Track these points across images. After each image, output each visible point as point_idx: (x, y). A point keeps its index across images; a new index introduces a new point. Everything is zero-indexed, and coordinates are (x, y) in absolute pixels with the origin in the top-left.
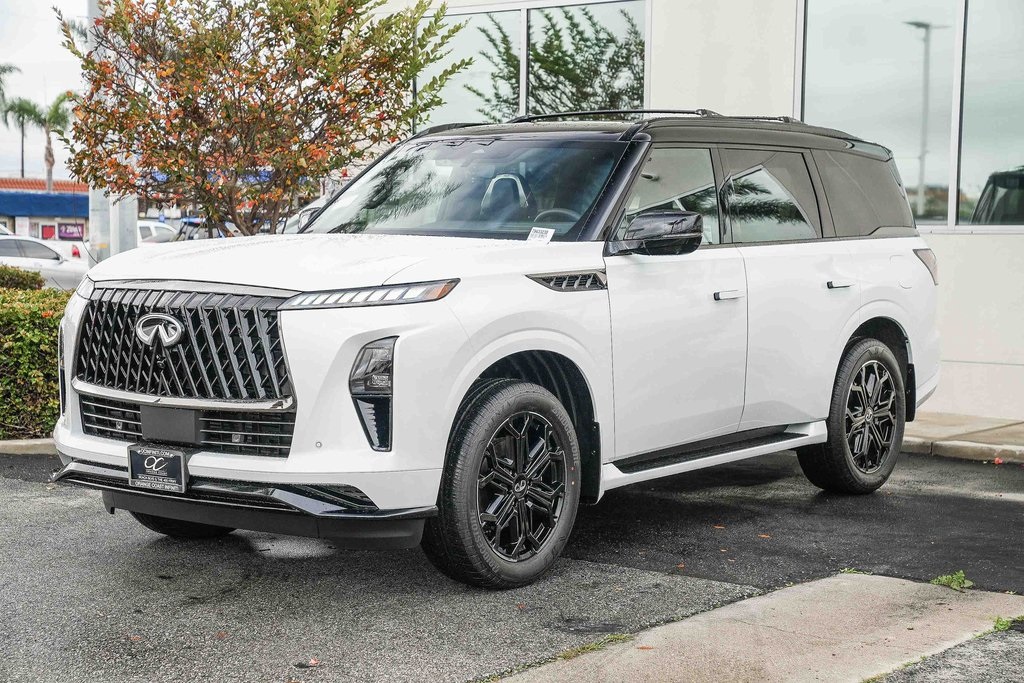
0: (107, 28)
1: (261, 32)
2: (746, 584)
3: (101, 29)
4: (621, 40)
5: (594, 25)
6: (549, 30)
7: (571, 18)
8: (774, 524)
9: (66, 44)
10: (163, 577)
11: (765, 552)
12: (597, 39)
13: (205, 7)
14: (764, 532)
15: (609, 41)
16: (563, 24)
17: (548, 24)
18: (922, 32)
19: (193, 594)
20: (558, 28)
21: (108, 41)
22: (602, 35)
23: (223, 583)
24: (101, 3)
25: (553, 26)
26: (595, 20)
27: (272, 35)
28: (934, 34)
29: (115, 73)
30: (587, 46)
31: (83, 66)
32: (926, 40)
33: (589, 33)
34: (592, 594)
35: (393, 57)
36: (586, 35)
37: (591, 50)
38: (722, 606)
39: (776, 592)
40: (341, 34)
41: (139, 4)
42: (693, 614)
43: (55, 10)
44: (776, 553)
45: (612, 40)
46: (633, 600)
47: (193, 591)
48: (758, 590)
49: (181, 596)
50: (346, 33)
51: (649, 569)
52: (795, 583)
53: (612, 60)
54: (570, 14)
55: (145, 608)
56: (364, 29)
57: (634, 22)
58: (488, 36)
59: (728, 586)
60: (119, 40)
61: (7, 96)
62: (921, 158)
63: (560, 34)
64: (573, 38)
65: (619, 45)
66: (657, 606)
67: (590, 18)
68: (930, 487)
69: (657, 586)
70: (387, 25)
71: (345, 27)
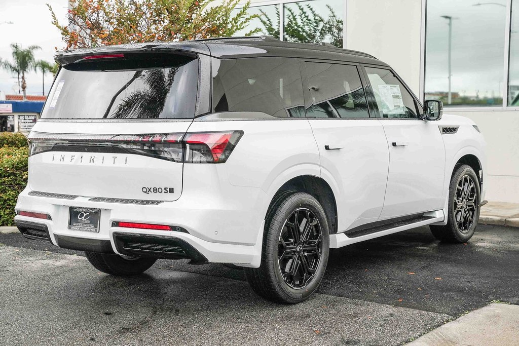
0: (75, 15)
1: (151, 17)
2: (442, 313)
3: (72, 15)
4: (326, 20)
5: (313, 12)
6: (290, 16)
7: (302, 9)
8: (440, 271)
9: (54, 22)
10: (107, 314)
11: (444, 290)
12: (315, 19)
13: (123, 4)
14: (437, 275)
15: (320, 21)
16: (297, 12)
17: (290, 13)
18: (448, 21)
19: (124, 326)
20: (294, 15)
21: (75, 21)
22: (317, 18)
23: (141, 317)
24: (71, 1)
25: (292, 14)
26: (314, 10)
27: (157, 18)
28: (453, 21)
29: (79, 38)
30: (310, 23)
31: (62, 33)
32: (450, 24)
33: (311, 17)
34: (356, 322)
35: (219, 27)
36: (309, 18)
37: (312, 25)
38: (434, 329)
39: (461, 318)
40: (191, 16)
41: (90, 2)
42: (420, 336)
43: (48, 5)
44: (449, 290)
45: (322, 20)
46: (381, 326)
47: (124, 323)
48: (451, 317)
49: (117, 327)
50: (194, 16)
51: (382, 302)
52: (469, 311)
53: (322, 29)
54: (302, 7)
55: (97, 337)
56: (203, 13)
57: (333, 11)
58: (261, 19)
59: (432, 314)
60: (80, 21)
61: (36, 59)
62: (449, 78)
63: (296, 17)
64: (302, 20)
65: (325, 22)
66: (397, 331)
67: (311, 9)
68: (514, 245)
69: (391, 315)
70: (215, 11)
71: (193, 13)
